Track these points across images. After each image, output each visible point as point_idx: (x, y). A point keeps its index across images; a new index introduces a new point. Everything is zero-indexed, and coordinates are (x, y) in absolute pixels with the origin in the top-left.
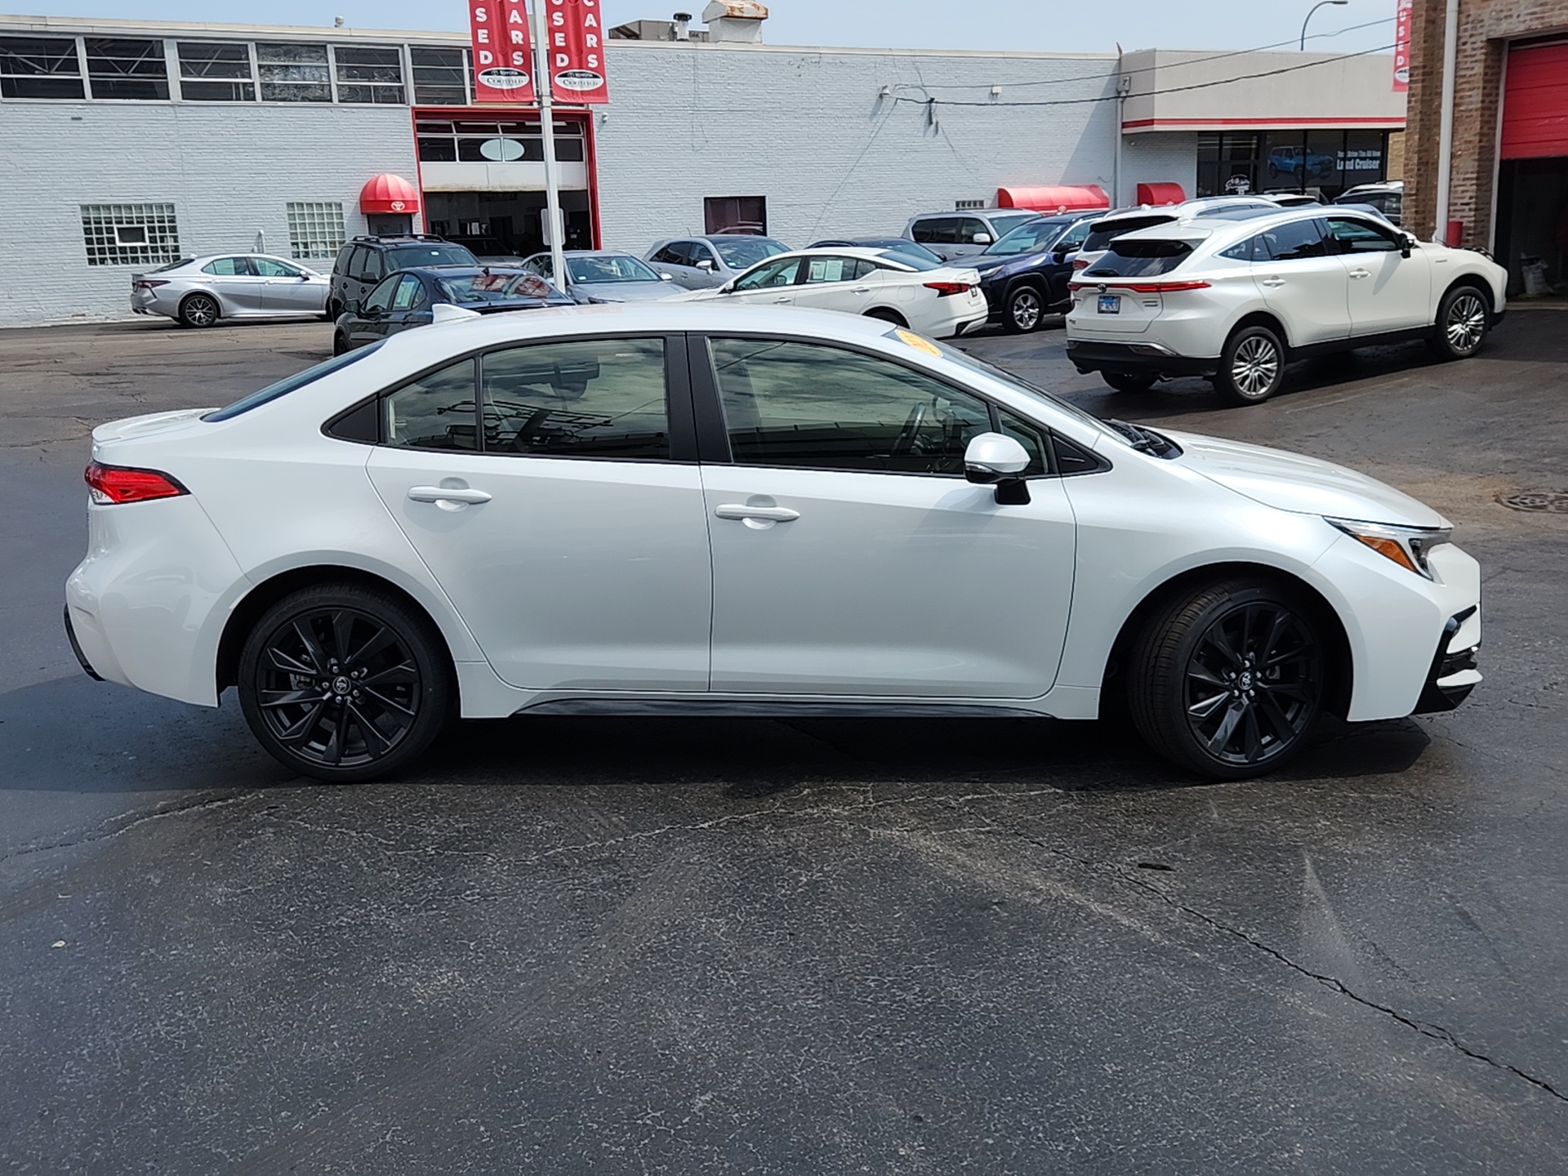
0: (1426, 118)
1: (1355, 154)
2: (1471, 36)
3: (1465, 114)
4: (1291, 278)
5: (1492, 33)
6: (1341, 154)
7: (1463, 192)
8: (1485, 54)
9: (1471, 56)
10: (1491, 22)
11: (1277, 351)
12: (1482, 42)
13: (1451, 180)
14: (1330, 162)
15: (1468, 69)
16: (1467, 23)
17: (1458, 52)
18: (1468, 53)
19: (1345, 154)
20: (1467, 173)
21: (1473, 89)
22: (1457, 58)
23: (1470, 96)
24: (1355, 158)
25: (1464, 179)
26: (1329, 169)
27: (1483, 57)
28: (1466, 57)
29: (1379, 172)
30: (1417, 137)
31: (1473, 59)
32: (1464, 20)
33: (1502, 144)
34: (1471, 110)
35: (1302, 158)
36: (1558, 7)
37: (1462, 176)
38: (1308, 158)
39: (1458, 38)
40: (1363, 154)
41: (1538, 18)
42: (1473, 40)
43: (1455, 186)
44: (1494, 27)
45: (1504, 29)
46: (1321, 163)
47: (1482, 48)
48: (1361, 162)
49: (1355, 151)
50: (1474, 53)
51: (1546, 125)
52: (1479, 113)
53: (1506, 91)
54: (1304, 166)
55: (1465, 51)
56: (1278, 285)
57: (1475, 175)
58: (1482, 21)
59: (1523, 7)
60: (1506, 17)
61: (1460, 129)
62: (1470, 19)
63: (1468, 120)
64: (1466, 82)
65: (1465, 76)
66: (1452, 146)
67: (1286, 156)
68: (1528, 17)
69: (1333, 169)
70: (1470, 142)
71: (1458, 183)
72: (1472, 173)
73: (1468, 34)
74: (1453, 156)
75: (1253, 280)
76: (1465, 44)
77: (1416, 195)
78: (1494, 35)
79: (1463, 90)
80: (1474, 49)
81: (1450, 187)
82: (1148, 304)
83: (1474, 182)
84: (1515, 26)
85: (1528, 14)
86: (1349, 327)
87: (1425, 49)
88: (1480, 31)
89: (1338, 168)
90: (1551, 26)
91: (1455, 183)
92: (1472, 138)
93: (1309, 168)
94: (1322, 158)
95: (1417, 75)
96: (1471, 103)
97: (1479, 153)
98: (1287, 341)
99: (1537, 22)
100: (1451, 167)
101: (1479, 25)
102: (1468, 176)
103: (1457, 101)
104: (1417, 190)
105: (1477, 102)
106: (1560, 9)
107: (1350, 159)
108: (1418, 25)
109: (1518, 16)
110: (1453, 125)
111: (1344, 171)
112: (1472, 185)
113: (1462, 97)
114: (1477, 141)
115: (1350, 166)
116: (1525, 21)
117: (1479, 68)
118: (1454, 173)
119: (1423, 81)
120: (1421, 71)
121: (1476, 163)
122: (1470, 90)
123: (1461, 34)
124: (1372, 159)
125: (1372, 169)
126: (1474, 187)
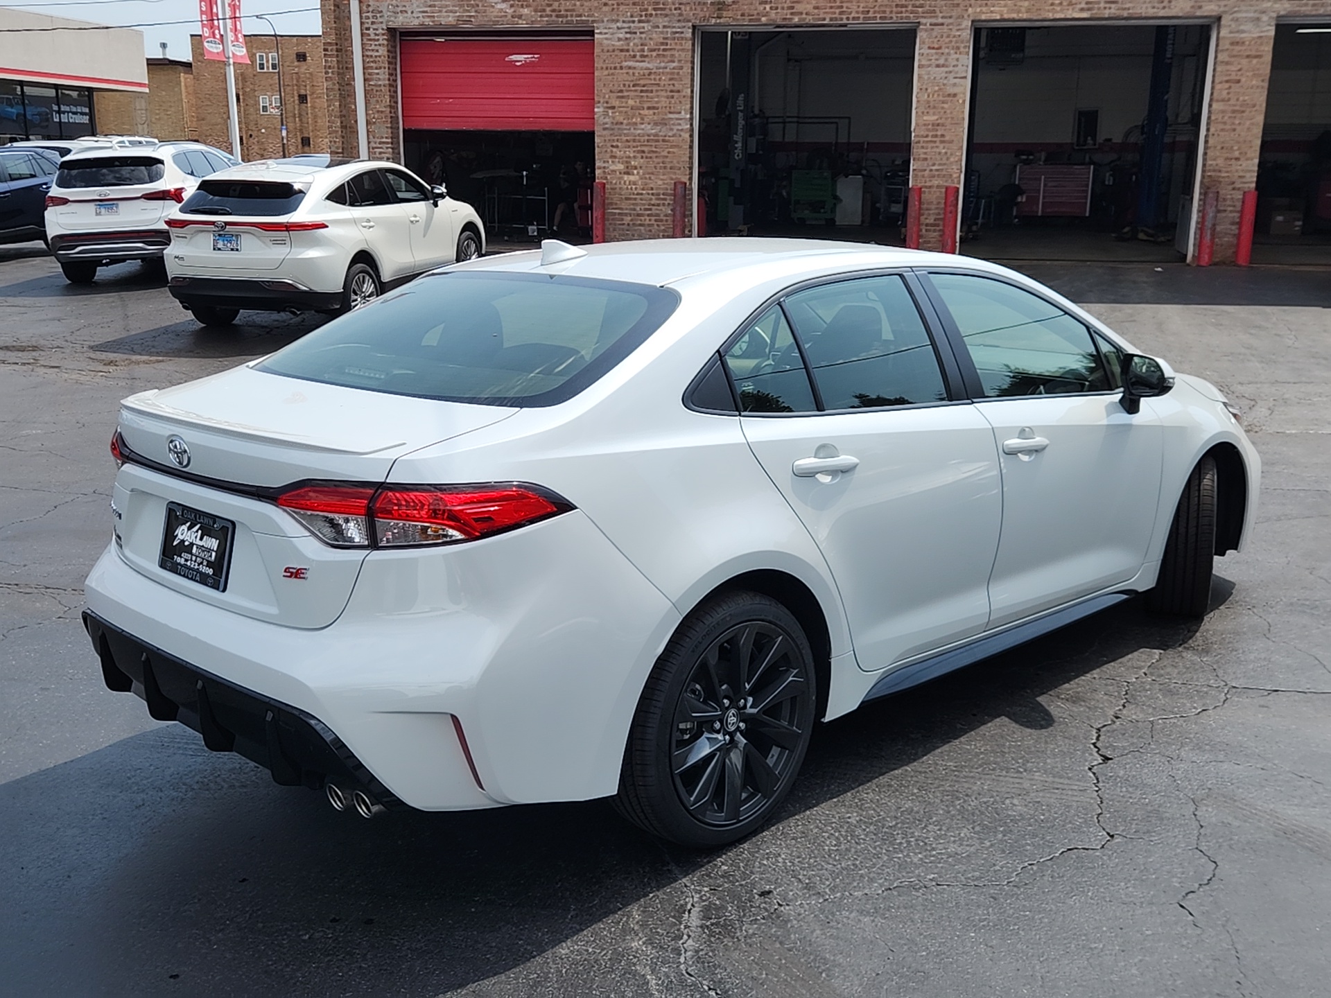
0: (342, 88)
1: (67, 109)
2: (373, 23)
3: (375, 88)
4: (380, 222)
5: (390, 23)
6: (55, 108)
7: (380, 153)
8: (387, 40)
9: (375, 40)
10: (389, 14)
11: (375, 286)
12: (383, 29)
13: (369, 143)
14: (47, 114)
15: (373, 50)
16: (368, 12)
17: (362, 35)
18: (372, 36)
19: (59, 108)
20: (382, 138)
21: (380, 68)
22: (362, 40)
23: (378, 74)
24: (68, 112)
25: (380, 143)
26: (47, 120)
27: (385, 42)
28: (370, 40)
29: (90, 125)
30: (337, 104)
31: (377, 43)
32: (364, 8)
33: (403, 116)
34: (380, 85)
35: (21, 107)
36: (444, 10)
37: (379, 140)
38: (28, 109)
39: (362, 23)
40: (74, 109)
41: (429, 17)
42: (375, 26)
43: (373, 148)
44: (392, 19)
45: (400, 21)
46: (39, 114)
47: (383, 34)
48: (74, 116)
49: (67, 105)
50: (377, 37)
51: (438, 104)
52: (387, 88)
53: (401, 72)
54: (25, 115)
55: (369, 35)
56: (370, 227)
57: (390, 140)
58: (382, 12)
59: (415, 5)
60: (401, 12)
61: (373, 101)
62: (370, 9)
63: (378, 93)
64: (372, 62)
65: (371, 56)
66: (367, 114)
67: (7, 104)
68: (421, 15)
69: (51, 120)
70: (382, 112)
71: (375, 146)
72: (386, 138)
73: (369, 21)
74: (368, 123)
75: (355, 221)
76: (368, 29)
77: (342, 153)
78: (391, 25)
79: (371, 68)
80: (376, 34)
81: (369, 148)
82: (276, 242)
83: (390, 145)
84: (412, 19)
85: (420, 12)
86: (413, 264)
87: (336, 29)
88: (381, 20)
89: (55, 120)
90: (441, 24)
91: (373, 145)
92: (384, 109)
93: (29, 117)
94: (39, 109)
95: (331, 50)
96: (379, 79)
97: (391, 122)
98: (380, 277)
99: (428, 20)
100: (368, 131)
101: (378, 15)
102: (384, 140)
103: (367, 76)
104: (343, 149)
105: (384, 80)
106: (446, 12)
107: (64, 113)
108: (327, 7)
109: (412, 12)
110: (366, 97)
111: (60, 122)
112: (387, 148)
113: (369, 74)
114: (388, 112)
115: (64, 118)
116: (418, 18)
117: (383, 51)
118: (371, 137)
119: (337, 56)
120: (335, 47)
121: (390, 131)
122: (376, 69)
123: (363, 21)
124: (82, 114)
125: (84, 123)
126: (390, 150)
